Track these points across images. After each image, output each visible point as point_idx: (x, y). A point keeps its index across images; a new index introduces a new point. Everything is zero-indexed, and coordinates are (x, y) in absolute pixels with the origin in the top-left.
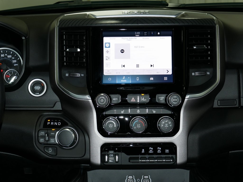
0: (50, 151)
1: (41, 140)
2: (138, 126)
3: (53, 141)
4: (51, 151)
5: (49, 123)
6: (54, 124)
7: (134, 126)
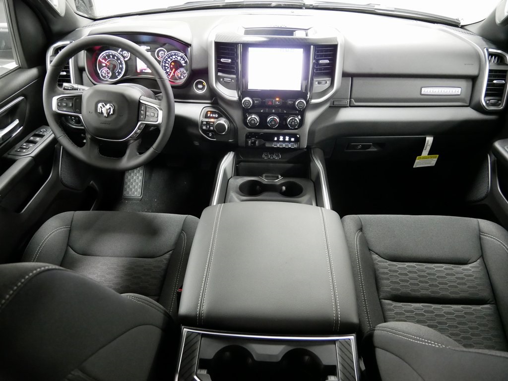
2: (272, 123)
7: (270, 123)
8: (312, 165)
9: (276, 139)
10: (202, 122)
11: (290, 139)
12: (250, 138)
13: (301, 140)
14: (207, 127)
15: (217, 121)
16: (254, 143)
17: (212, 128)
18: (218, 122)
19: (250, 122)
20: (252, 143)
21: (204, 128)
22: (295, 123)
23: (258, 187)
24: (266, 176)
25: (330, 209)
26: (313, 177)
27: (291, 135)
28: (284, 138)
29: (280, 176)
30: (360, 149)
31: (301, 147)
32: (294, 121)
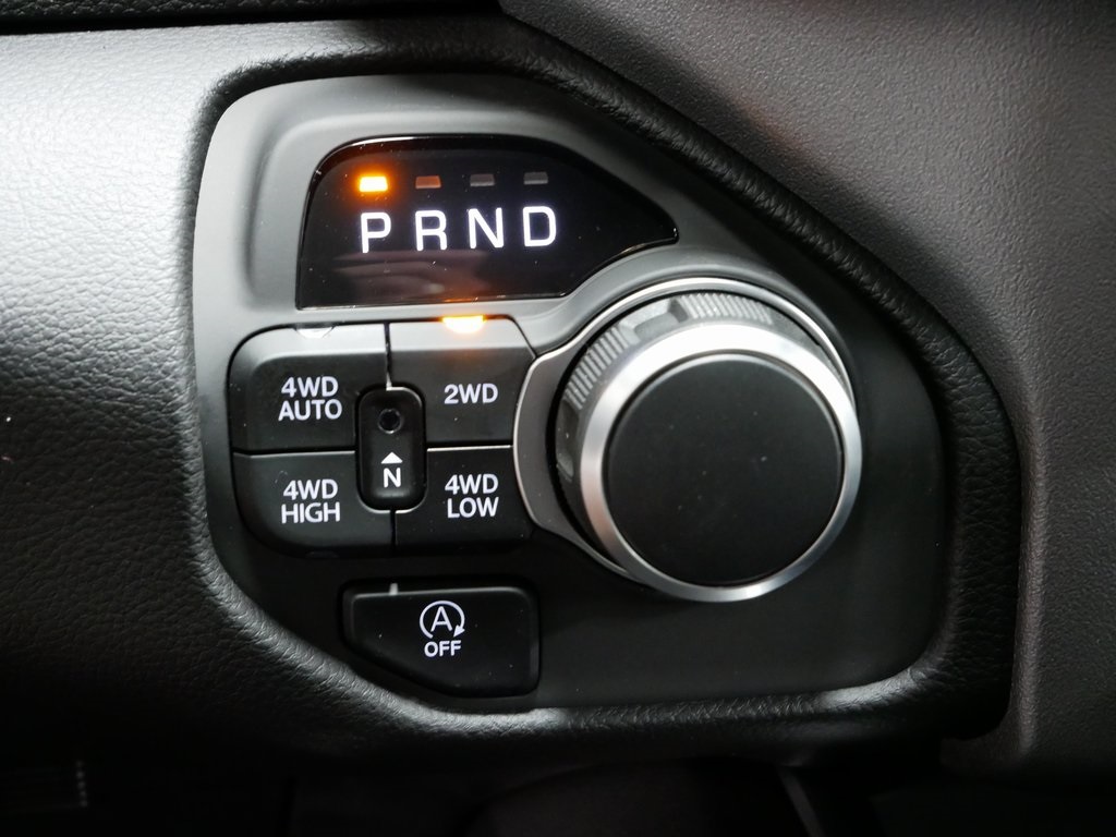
0: (441, 648)
1: (290, 504)
3: (489, 508)
4: (448, 636)
5: (376, 225)
6: (457, 230)
10: (260, 384)
14: (360, 481)
17: (472, 497)
21: (309, 502)
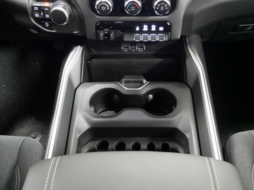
0: (47, 26)
2: (132, 9)
7: (128, 9)
8: (188, 62)
9: (138, 29)
10: (33, 7)
11: (157, 28)
12: (102, 29)
13: (174, 28)
14: (40, 14)
15: (53, 6)
16: (108, 35)
17: (47, 16)
18: (55, 8)
19: (100, 10)
20: (105, 35)
21: (37, 15)
22: (164, 8)
23: (116, 96)
24: (126, 82)
25: (221, 159)
26: (191, 82)
27: (158, 24)
28: (150, 28)
29: (145, 81)
30: (250, 30)
31: (173, 38)
32: (163, 5)
